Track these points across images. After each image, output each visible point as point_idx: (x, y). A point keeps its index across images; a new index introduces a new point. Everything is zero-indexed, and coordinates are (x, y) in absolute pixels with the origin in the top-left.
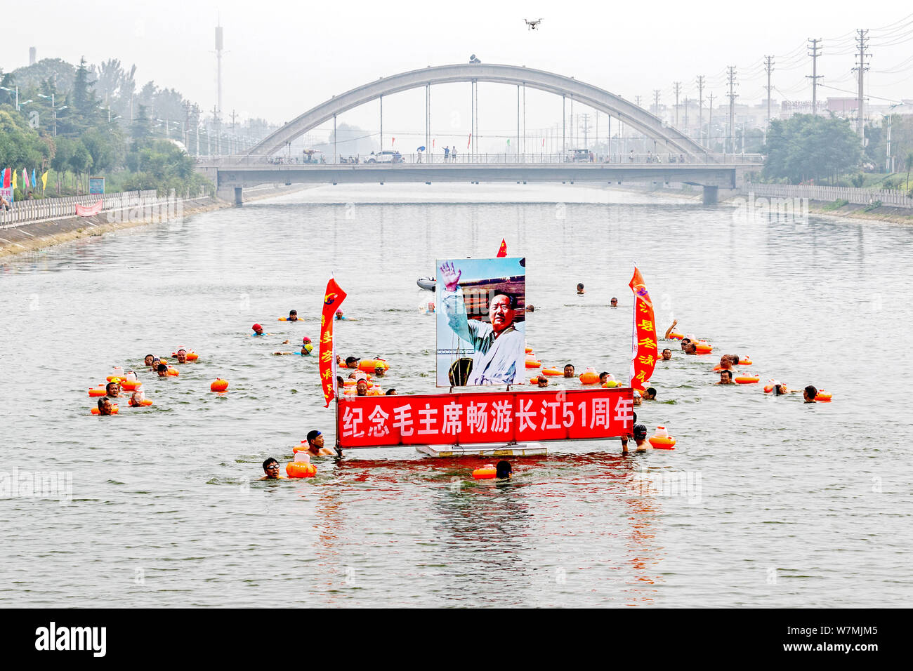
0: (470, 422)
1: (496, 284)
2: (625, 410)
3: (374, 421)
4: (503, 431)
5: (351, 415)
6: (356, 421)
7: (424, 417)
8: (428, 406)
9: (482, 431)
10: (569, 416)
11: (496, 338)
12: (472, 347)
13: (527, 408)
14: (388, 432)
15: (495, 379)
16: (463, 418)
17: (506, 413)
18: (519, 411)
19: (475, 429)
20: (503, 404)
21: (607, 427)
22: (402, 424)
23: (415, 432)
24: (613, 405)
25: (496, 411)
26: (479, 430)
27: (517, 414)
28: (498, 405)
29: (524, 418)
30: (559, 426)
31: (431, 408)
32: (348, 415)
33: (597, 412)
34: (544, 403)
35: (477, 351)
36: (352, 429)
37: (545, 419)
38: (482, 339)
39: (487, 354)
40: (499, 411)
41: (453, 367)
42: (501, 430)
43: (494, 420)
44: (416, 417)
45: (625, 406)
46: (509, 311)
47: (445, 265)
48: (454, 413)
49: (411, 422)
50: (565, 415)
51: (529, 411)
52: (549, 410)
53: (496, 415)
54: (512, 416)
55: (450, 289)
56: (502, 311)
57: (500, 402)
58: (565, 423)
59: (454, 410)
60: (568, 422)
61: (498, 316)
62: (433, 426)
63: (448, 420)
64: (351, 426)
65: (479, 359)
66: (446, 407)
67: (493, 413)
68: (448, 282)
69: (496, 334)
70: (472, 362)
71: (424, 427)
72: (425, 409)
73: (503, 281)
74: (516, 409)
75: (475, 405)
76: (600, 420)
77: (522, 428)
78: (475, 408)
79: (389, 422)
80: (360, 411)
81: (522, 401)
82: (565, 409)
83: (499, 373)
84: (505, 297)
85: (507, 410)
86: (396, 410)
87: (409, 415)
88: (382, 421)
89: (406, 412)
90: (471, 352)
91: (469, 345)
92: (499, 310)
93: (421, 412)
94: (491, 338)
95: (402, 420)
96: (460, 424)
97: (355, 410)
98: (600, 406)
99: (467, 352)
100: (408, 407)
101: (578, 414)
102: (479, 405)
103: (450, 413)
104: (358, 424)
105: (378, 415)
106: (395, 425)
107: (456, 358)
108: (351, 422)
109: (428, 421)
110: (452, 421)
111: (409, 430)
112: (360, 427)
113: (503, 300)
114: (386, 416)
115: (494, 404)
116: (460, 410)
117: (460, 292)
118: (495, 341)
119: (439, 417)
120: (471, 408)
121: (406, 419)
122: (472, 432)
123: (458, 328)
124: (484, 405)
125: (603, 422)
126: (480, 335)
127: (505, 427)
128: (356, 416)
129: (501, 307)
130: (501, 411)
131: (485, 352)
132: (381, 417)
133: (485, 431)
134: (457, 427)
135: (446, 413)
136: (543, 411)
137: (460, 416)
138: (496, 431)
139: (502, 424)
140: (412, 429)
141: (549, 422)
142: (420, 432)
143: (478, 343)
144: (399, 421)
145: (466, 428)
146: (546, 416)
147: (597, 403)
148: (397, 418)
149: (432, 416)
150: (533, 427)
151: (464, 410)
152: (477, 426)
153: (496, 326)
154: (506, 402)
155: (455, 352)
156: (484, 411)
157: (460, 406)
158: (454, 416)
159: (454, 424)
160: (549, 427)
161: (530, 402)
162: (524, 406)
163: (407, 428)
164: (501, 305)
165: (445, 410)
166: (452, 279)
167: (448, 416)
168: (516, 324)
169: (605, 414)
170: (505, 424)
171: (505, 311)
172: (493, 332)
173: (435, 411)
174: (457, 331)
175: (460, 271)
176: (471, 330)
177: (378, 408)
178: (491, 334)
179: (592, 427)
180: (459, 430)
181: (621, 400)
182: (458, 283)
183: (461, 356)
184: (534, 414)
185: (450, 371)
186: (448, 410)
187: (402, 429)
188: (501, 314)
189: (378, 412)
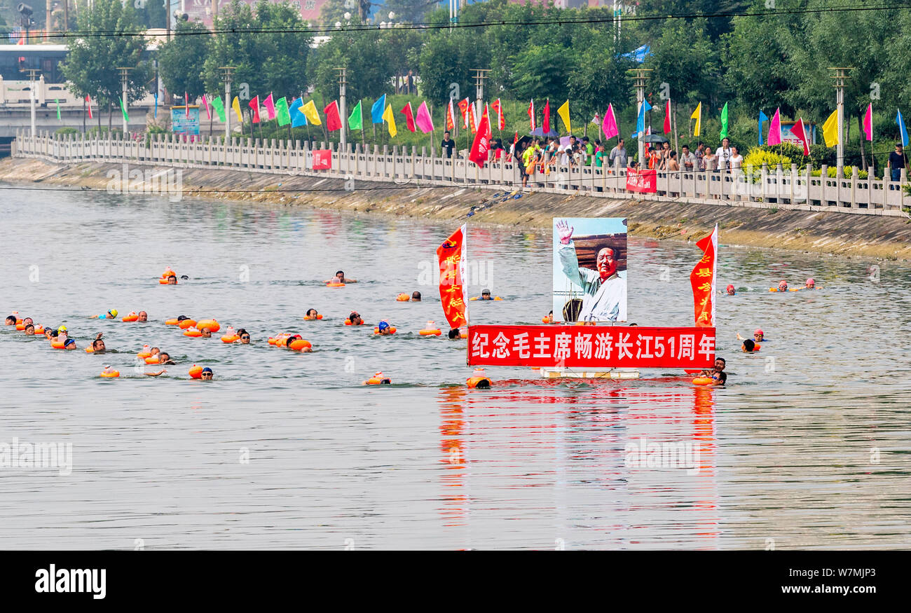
0: (577, 349)
1: (602, 239)
2: (709, 345)
3: (498, 344)
4: (605, 357)
5: (479, 339)
6: (482, 344)
7: (539, 343)
8: (542, 334)
10: (660, 348)
11: (602, 283)
12: (582, 290)
13: (625, 340)
14: (509, 355)
15: (602, 316)
16: (572, 346)
17: (608, 343)
18: (618, 342)
19: (582, 355)
20: (605, 336)
21: (692, 358)
22: (520, 349)
23: (531, 355)
24: (698, 340)
25: (599, 341)
26: (585, 356)
27: (617, 345)
28: (601, 336)
29: (623, 348)
30: (652, 356)
31: (545, 336)
32: (477, 339)
33: (684, 346)
34: (640, 336)
35: (586, 293)
36: (479, 350)
37: (640, 350)
38: (591, 284)
39: (595, 296)
40: (601, 341)
41: (567, 306)
42: (603, 357)
43: (598, 348)
44: (532, 343)
45: (708, 342)
46: (613, 262)
47: (560, 223)
48: (564, 341)
49: (528, 347)
50: (657, 347)
51: (627, 342)
52: (643, 342)
53: (599, 345)
54: (613, 346)
55: (564, 242)
56: (607, 261)
57: (603, 334)
58: (656, 353)
59: (564, 339)
60: (660, 353)
61: (604, 265)
62: (546, 351)
63: (559, 347)
64: (478, 348)
65: (588, 300)
66: (557, 336)
67: (597, 343)
68: (563, 237)
69: (602, 280)
70: (582, 302)
71: (538, 351)
72: (540, 337)
73: (608, 237)
74: (616, 340)
75: (582, 335)
76: (686, 352)
77: (621, 356)
78: (582, 338)
79: (510, 346)
80: (486, 336)
81: (621, 334)
82: (657, 342)
83: (605, 312)
84: (609, 249)
85: (608, 341)
86: (516, 337)
87: (526, 341)
88: (504, 345)
89: (524, 338)
91: (579, 288)
92: (605, 260)
93: (536, 339)
94: (598, 284)
95: (521, 345)
96: (569, 350)
97: (482, 335)
98: (687, 341)
99: (578, 294)
100: (526, 335)
101: (668, 347)
102: (585, 335)
103: (561, 341)
104: (484, 346)
105: (501, 340)
106: (515, 349)
107: (569, 299)
108: (479, 345)
109: (542, 347)
110: (562, 348)
111: (526, 353)
112: (486, 349)
113: (608, 252)
114: (508, 341)
115: (598, 336)
116: (569, 339)
117: (572, 245)
118: (602, 286)
119: (552, 344)
120: (579, 338)
121: (524, 345)
122: (579, 358)
123: (570, 274)
124: (589, 336)
125: (688, 355)
126: (589, 280)
127: (606, 354)
128: (483, 340)
129: (607, 258)
130: (604, 341)
131: (593, 294)
132: (504, 341)
133: (590, 357)
134: (566, 353)
135: (557, 341)
136: (638, 343)
137: (569, 344)
138: (599, 357)
139: (604, 352)
140: (529, 353)
141: (643, 352)
142: (535, 356)
143: (587, 287)
144: (518, 345)
145: (574, 354)
146: (641, 347)
147: (684, 339)
148: (516, 343)
149: (546, 343)
150: (630, 356)
151: (573, 339)
152: (583, 353)
153: (602, 274)
154: (608, 334)
155: (568, 293)
156: (590, 341)
157: (570, 336)
158: (564, 343)
159: (564, 350)
160: (643, 356)
161: (628, 336)
162: (623, 338)
163: (525, 352)
164: (607, 256)
165: (556, 339)
166: (566, 234)
167: (559, 344)
168: (619, 273)
169: (691, 348)
170: (606, 352)
171: (610, 261)
172: (600, 278)
173: (548, 339)
174: (569, 276)
175: (573, 228)
176: (582, 276)
177: (501, 334)
178: (598, 279)
179: (679, 358)
180: (568, 356)
181: (704, 337)
182: (571, 237)
183: (573, 297)
184: (631, 345)
185: (564, 309)
186: (559, 339)
187: (521, 352)
188: (606, 264)
189: (501, 337)
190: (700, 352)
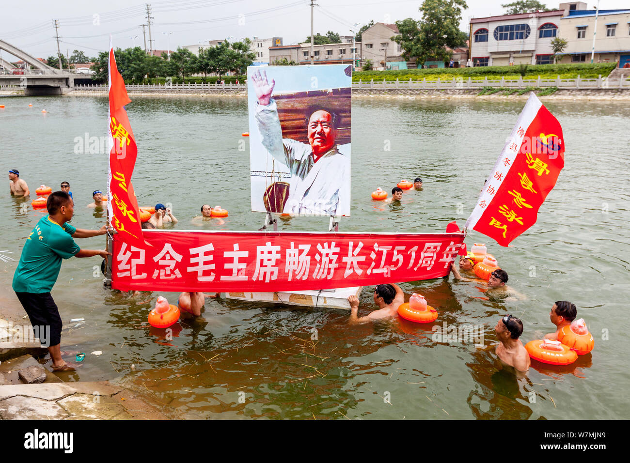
0: (289, 268)
1: (316, 98)
3: (161, 263)
4: (326, 277)
5: (129, 254)
6: (135, 262)
7: (231, 260)
8: (236, 246)
9: (302, 278)
10: (398, 260)
11: (315, 161)
12: (289, 170)
13: (356, 253)
14: (179, 277)
15: (315, 208)
16: (280, 263)
17: (331, 256)
18: (347, 255)
19: (294, 275)
20: (329, 247)
21: (431, 268)
22: (201, 268)
23: (217, 278)
24: (443, 248)
25: (321, 255)
26: (298, 277)
28: (323, 248)
29: (352, 263)
31: (241, 249)
32: (124, 254)
33: (426, 255)
34: (376, 246)
35: (294, 175)
36: (130, 270)
38: (299, 162)
39: (305, 180)
40: (324, 255)
41: (268, 191)
42: (323, 277)
43: (318, 265)
44: (219, 260)
45: (453, 249)
46: (330, 131)
47: (257, 74)
48: (270, 257)
49: (212, 267)
50: (394, 259)
51: (358, 255)
52: (379, 254)
53: (320, 260)
54: (339, 260)
55: (263, 101)
56: (322, 130)
58: (393, 267)
59: (270, 252)
60: (396, 266)
61: (318, 136)
62: (241, 272)
63: (262, 265)
64: (128, 267)
65: (296, 184)
66: (259, 249)
67: (317, 257)
68: (261, 95)
69: (316, 157)
70: (288, 187)
71: (229, 272)
72: (232, 250)
73: (323, 93)
74: (343, 252)
75: (296, 247)
77: (348, 272)
78: (297, 251)
79: (182, 266)
80: (141, 250)
81: (351, 244)
82: (395, 252)
83: (320, 201)
84: (326, 113)
85: (334, 254)
86: (193, 251)
87: (210, 258)
88: (173, 264)
89: (206, 254)
90: (287, 175)
91: (284, 168)
92: (319, 129)
93: (227, 254)
94: (310, 163)
95: (201, 263)
96: (276, 269)
97: (134, 249)
98: (431, 250)
99: (282, 175)
100: (210, 247)
101: (407, 258)
102: (301, 247)
103: (266, 256)
104: (137, 265)
105: (168, 257)
106: (190, 269)
107: (271, 182)
108: (129, 262)
109: (235, 266)
110: (266, 266)
111: (209, 275)
112: (140, 269)
113: (324, 117)
114: (179, 258)
115: (319, 247)
116: (277, 252)
117: (274, 106)
118: (315, 165)
119: (250, 261)
120: (291, 251)
121: (206, 263)
122: (290, 278)
123: (272, 148)
124: (307, 248)
125: (428, 263)
126: (297, 157)
127: (329, 273)
129: (322, 126)
130: (327, 255)
131: (303, 176)
132: (172, 258)
133: (305, 278)
134: (272, 273)
135: (259, 257)
137: (277, 260)
138: (318, 277)
139: (326, 270)
140: (213, 275)
141: (377, 266)
142: (223, 278)
143: (295, 166)
144: (196, 264)
145: (283, 274)
146: (375, 260)
147: (429, 247)
148: (193, 260)
150: (359, 272)
151: (283, 253)
152: (297, 273)
153: (316, 148)
154: (333, 244)
155: (270, 175)
156: (307, 255)
157: (278, 248)
158: (269, 260)
159: (268, 270)
160: (376, 271)
161: (360, 246)
162: (353, 251)
163: (206, 273)
164: (322, 122)
165: (258, 253)
166: (266, 89)
167: (262, 261)
168: (339, 147)
169: (432, 257)
170: (329, 269)
171: (327, 130)
172: (312, 154)
173: (245, 254)
174: (271, 151)
175: (274, 82)
176: (288, 151)
177: (168, 247)
178: (309, 156)
180: (274, 277)
182: (272, 95)
183: (276, 180)
184: (363, 258)
185: (265, 195)
186: (262, 252)
187: (200, 273)
188: (321, 133)
189: (168, 252)
190: (441, 260)
